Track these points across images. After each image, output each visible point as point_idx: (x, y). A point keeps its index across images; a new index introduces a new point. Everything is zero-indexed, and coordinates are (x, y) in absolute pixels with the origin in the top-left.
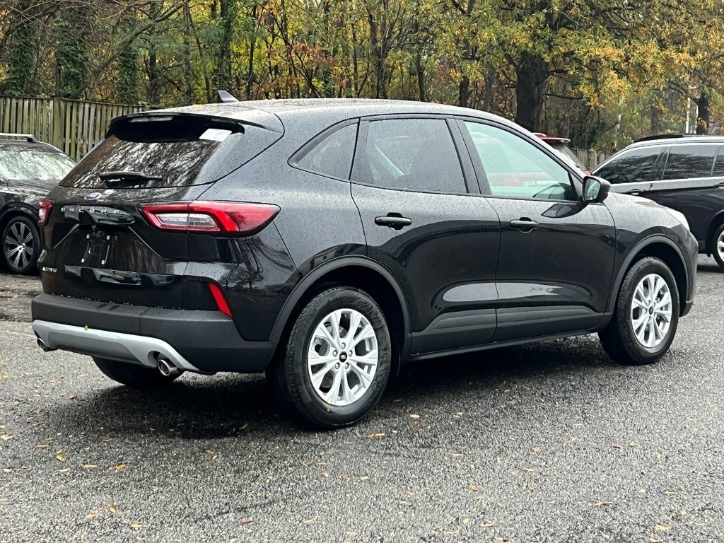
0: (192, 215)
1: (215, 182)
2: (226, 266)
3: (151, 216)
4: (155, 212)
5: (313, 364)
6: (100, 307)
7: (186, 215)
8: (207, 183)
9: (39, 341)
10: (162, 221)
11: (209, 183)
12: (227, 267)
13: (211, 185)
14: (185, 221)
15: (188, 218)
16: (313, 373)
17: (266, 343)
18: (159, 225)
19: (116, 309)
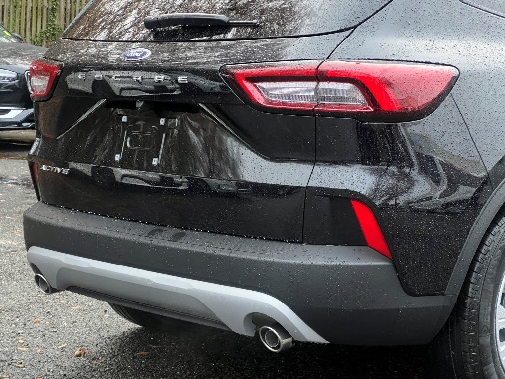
0: (324, 85)
1: (355, 27)
2: (373, 170)
3: (249, 86)
4: (255, 79)
5: (501, 327)
6: (152, 233)
7: (313, 84)
8: (341, 31)
9: (38, 279)
10: (268, 94)
11: (346, 29)
12: (374, 172)
13: (348, 32)
14: (312, 94)
15: (316, 89)
16: (501, 341)
17: (442, 298)
18: (261, 101)
19: (182, 240)
